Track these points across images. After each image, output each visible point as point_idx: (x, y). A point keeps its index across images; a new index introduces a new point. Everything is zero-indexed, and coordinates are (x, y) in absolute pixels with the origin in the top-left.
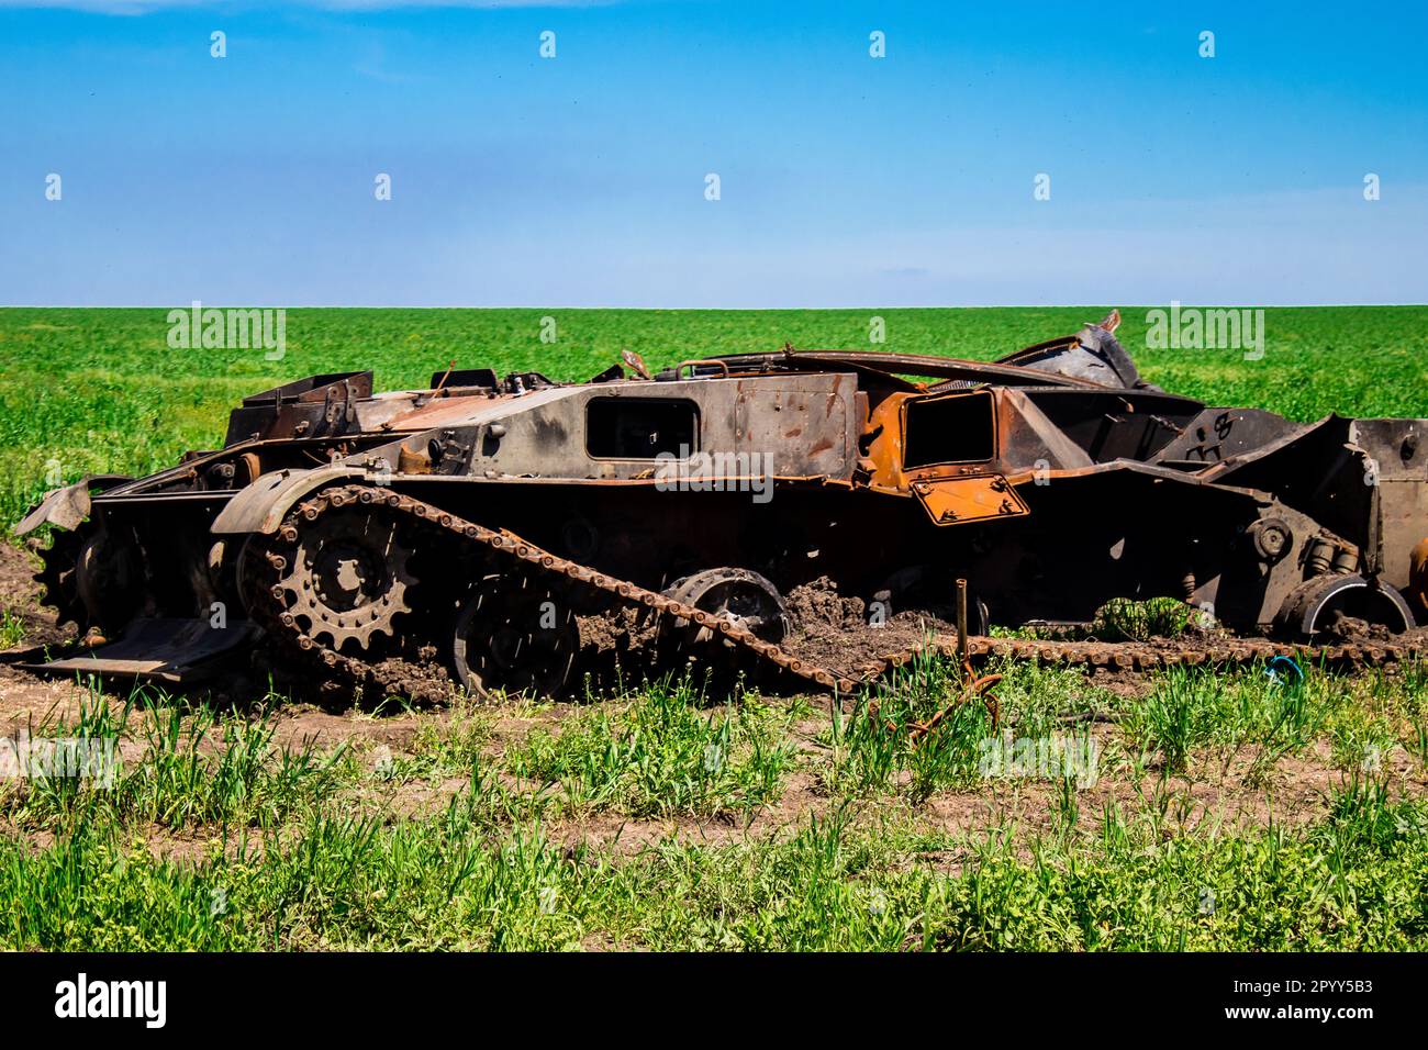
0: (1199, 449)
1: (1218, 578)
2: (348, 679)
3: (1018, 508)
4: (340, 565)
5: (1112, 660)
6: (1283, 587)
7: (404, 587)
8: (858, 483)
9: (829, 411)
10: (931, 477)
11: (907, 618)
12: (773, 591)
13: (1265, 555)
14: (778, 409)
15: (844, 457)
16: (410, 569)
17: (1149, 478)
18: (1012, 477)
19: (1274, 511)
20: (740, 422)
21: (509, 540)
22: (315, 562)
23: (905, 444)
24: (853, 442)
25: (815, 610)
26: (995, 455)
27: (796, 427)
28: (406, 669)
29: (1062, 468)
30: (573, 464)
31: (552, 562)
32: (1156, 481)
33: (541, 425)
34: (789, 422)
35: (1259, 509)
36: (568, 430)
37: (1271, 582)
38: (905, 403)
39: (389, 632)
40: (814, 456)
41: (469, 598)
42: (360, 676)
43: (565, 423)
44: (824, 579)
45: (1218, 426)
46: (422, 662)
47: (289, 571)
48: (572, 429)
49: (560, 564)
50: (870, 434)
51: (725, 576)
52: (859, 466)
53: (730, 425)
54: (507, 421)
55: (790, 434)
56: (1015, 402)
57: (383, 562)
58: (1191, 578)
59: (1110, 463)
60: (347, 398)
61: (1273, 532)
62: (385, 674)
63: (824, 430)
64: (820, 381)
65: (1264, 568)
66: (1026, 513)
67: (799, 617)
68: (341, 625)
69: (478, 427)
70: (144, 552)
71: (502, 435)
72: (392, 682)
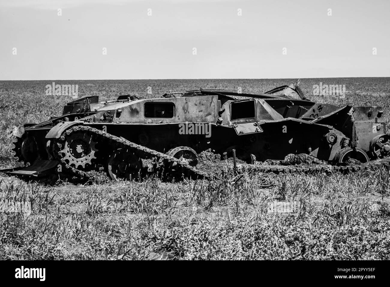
0: (313, 115)
1: (318, 148)
2: (79, 176)
3: (260, 130)
4: (77, 146)
5: (284, 170)
6: (336, 151)
7: (94, 152)
8: (218, 124)
9: (210, 105)
10: (238, 122)
11: (231, 159)
12: (195, 152)
13: (329, 142)
14: (196, 105)
15: (214, 117)
16: (96, 147)
17: (299, 123)
18: (260, 122)
19: (333, 131)
20: (186, 108)
21: (122, 140)
22: (70, 145)
23: (231, 114)
24: (217, 113)
25: (207, 157)
26: (255, 117)
27: (201, 109)
28: (95, 173)
29: (274, 120)
30: (141, 119)
31: (133, 145)
32: (300, 123)
33: (132, 109)
34: (199, 108)
35: (329, 130)
36: (139, 111)
37: (333, 149)
38: (231, 103)
39: (90, 164)
40: (206, 117)
41: (112, 155)
42: (82, 175)
43: (138, 109)
44: (210, 149)
45: (319, 109)
46: (100, 171)
47: (63, 148)
48: (140, 111)
49: (135, 145)
50: (221, 111)
51: (182, 148)
52: (218, 120)
53: (183, 109)
54: (123, 109)
55: (199, 112)
56: (261, 103)
57: (89, 145)
58: (310, 149)
59: (286, 119)
60: (88, 103)
61: (332, 136)
62: (89, 174)
63: (209, 110)
64: (208, 98)
65: (330, 146)
66: (262, 132)
67: (202, 159)
68: (77, 162)
69: (115, 110)
70: (36, 143)
71: (121, 112)
72: (91, 176)
